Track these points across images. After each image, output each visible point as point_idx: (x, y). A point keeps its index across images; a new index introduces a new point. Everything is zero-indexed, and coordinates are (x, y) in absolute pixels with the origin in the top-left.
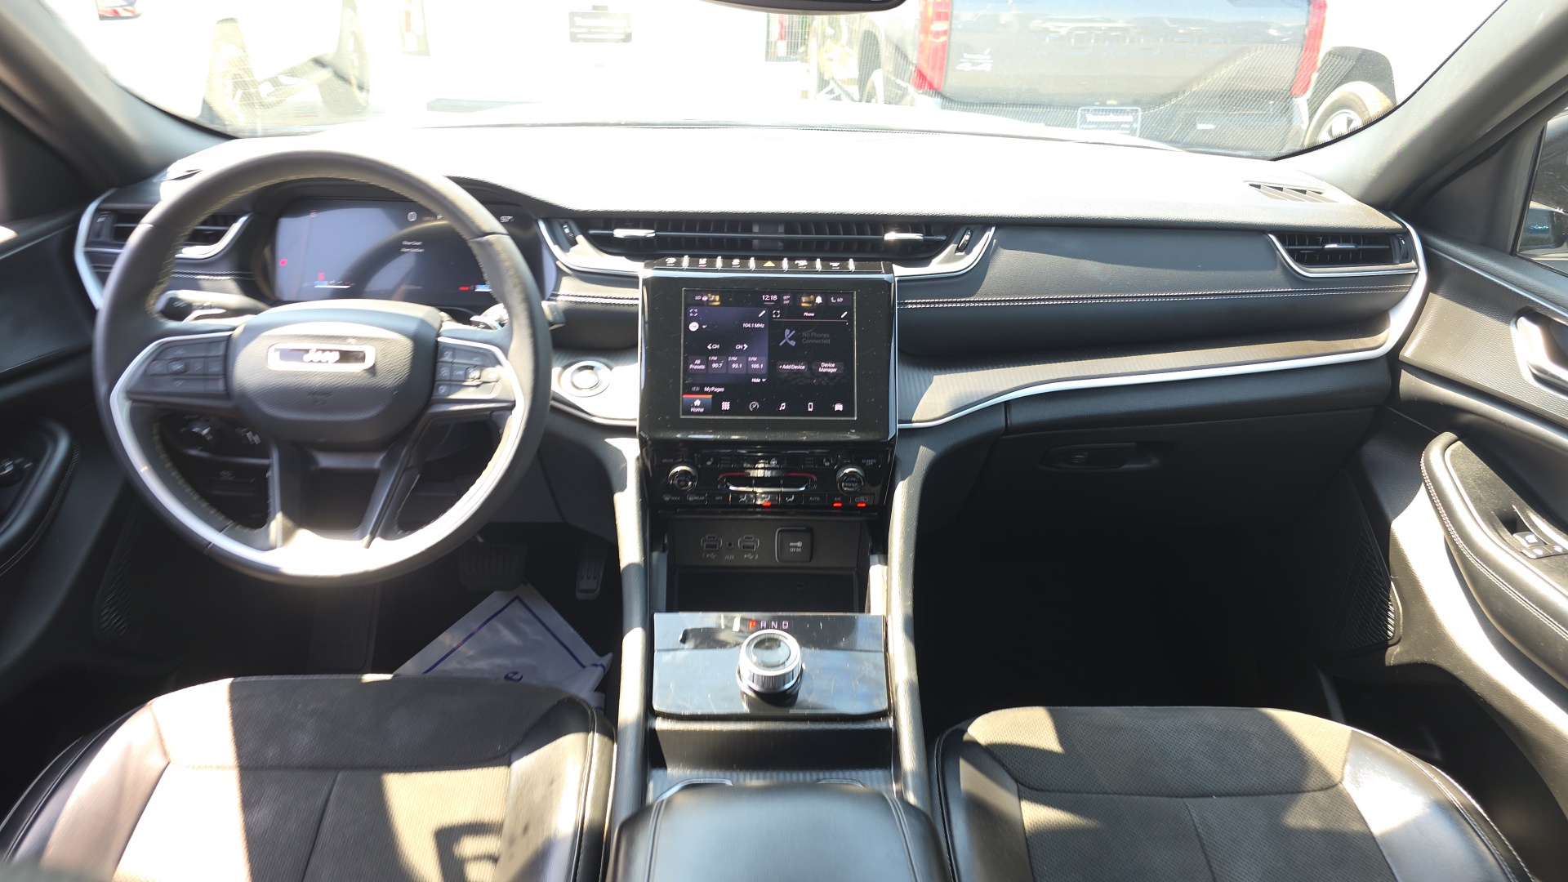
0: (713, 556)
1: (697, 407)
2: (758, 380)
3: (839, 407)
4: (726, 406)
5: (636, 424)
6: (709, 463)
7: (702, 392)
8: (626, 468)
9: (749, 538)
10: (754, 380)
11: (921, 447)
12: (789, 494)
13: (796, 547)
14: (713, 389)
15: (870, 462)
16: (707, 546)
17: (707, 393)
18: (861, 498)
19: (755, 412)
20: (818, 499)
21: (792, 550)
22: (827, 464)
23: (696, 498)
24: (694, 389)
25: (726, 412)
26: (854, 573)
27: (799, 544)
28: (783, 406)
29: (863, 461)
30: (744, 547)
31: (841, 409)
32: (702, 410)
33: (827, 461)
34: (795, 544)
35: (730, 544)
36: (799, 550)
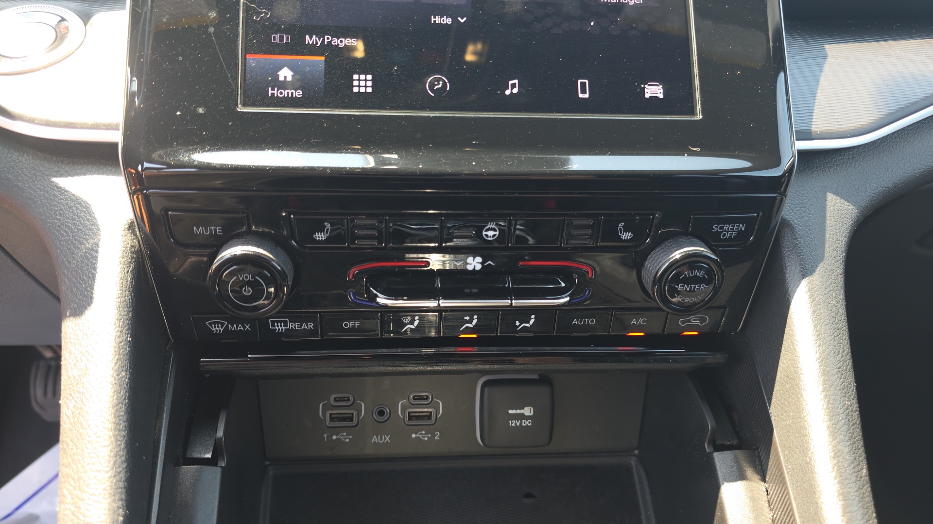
0: (345, 437)
1: (283, 85)
2: (449, 21)
3: (655, 91)
4: (363, 83)
5: (116, 137)
6: (320, 236)
7: (298, 47)
8: (93, 252)
9: (421, 398)
10: (438, 20)
11: (830, 197)
12: (524, 313)
13: (522, 417)
14: (327, 39)
15: (730, 230)
16: (332, 419)
17: (312, 50)
18: (693, 317)
19: (440, 101)
20: (591, 321)
21: (513, 423)
22: (627, 236)
23: (291, 326)
24: (276, 38)
25: (362, 100)
26: (633, 461)
27: (528, 411)
28: (513, 88)
29: (716, 228)
30: (410, 418)
31: (661, 96)
32: (298, 94)
33: (626, 230)
34: (518, 411)
35: (381, 413)
36: (527, 423)
